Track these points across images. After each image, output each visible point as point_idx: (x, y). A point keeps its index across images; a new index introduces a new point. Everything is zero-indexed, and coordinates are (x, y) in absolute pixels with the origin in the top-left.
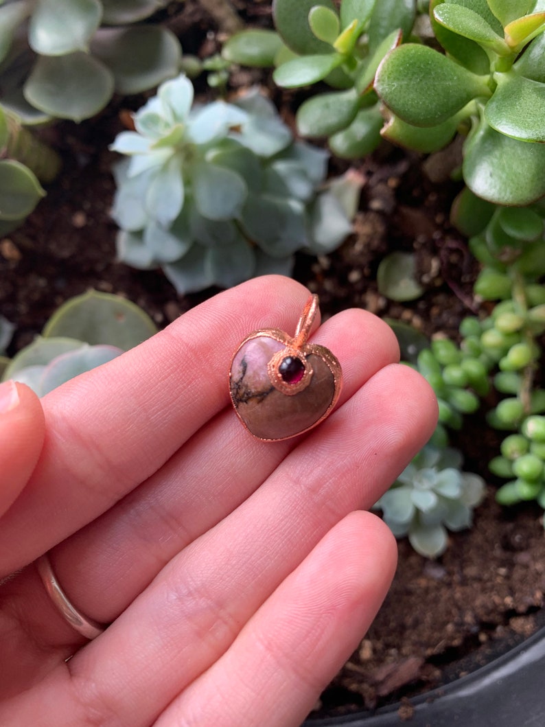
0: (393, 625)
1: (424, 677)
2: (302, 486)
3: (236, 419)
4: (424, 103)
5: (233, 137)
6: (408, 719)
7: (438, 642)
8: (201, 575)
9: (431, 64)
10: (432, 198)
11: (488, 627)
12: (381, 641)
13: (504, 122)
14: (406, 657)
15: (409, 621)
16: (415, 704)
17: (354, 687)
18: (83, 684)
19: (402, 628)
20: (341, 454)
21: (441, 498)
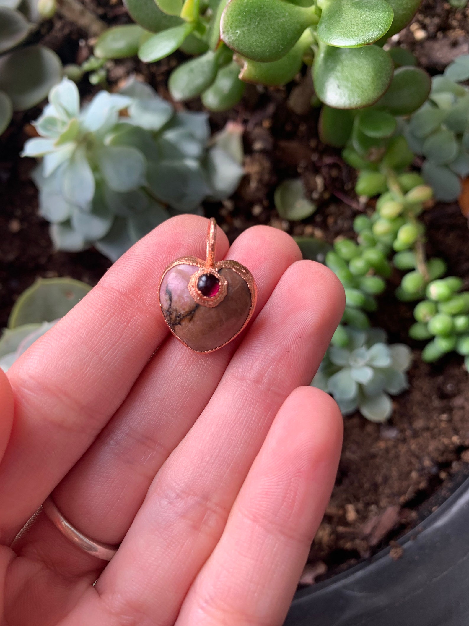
0: (367, 486)
1: (404, 520)
2: (247, 380)
3: (178, 343)
4: (266, 41)
5: (124, 121)
6: (400, 558)
7: (407, 489)
8: (183, 478)
9: (263, 8)
10: (303, 128)
11: (445, 465)
12: (361, 501)
13: (335, 37)
14: (383, 509)
15: (379, 479)
16: (403, 543)
17: (348, 545)
18: (110, 598)
19: (375, 487)
20: (272, 346)
21: (376, 369)
